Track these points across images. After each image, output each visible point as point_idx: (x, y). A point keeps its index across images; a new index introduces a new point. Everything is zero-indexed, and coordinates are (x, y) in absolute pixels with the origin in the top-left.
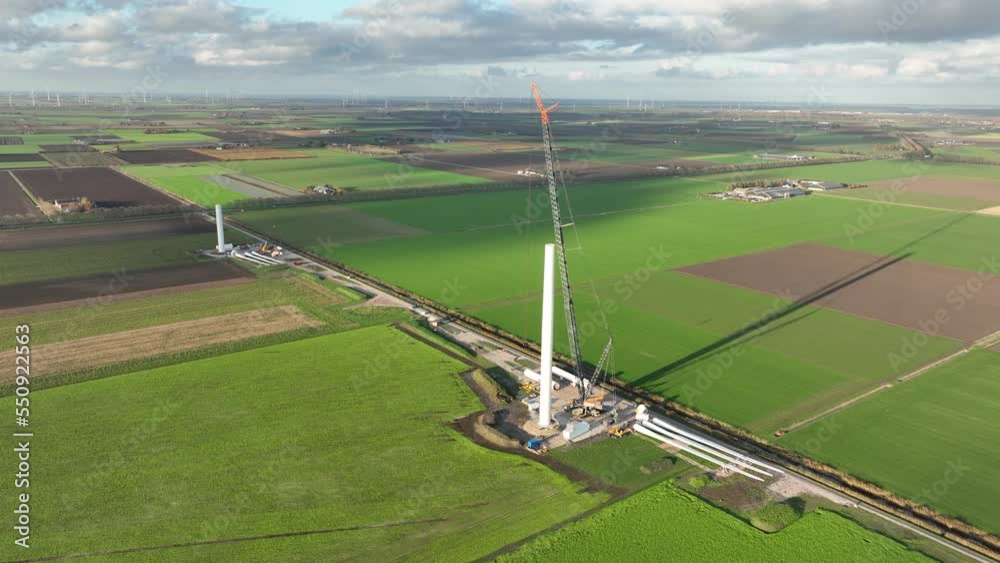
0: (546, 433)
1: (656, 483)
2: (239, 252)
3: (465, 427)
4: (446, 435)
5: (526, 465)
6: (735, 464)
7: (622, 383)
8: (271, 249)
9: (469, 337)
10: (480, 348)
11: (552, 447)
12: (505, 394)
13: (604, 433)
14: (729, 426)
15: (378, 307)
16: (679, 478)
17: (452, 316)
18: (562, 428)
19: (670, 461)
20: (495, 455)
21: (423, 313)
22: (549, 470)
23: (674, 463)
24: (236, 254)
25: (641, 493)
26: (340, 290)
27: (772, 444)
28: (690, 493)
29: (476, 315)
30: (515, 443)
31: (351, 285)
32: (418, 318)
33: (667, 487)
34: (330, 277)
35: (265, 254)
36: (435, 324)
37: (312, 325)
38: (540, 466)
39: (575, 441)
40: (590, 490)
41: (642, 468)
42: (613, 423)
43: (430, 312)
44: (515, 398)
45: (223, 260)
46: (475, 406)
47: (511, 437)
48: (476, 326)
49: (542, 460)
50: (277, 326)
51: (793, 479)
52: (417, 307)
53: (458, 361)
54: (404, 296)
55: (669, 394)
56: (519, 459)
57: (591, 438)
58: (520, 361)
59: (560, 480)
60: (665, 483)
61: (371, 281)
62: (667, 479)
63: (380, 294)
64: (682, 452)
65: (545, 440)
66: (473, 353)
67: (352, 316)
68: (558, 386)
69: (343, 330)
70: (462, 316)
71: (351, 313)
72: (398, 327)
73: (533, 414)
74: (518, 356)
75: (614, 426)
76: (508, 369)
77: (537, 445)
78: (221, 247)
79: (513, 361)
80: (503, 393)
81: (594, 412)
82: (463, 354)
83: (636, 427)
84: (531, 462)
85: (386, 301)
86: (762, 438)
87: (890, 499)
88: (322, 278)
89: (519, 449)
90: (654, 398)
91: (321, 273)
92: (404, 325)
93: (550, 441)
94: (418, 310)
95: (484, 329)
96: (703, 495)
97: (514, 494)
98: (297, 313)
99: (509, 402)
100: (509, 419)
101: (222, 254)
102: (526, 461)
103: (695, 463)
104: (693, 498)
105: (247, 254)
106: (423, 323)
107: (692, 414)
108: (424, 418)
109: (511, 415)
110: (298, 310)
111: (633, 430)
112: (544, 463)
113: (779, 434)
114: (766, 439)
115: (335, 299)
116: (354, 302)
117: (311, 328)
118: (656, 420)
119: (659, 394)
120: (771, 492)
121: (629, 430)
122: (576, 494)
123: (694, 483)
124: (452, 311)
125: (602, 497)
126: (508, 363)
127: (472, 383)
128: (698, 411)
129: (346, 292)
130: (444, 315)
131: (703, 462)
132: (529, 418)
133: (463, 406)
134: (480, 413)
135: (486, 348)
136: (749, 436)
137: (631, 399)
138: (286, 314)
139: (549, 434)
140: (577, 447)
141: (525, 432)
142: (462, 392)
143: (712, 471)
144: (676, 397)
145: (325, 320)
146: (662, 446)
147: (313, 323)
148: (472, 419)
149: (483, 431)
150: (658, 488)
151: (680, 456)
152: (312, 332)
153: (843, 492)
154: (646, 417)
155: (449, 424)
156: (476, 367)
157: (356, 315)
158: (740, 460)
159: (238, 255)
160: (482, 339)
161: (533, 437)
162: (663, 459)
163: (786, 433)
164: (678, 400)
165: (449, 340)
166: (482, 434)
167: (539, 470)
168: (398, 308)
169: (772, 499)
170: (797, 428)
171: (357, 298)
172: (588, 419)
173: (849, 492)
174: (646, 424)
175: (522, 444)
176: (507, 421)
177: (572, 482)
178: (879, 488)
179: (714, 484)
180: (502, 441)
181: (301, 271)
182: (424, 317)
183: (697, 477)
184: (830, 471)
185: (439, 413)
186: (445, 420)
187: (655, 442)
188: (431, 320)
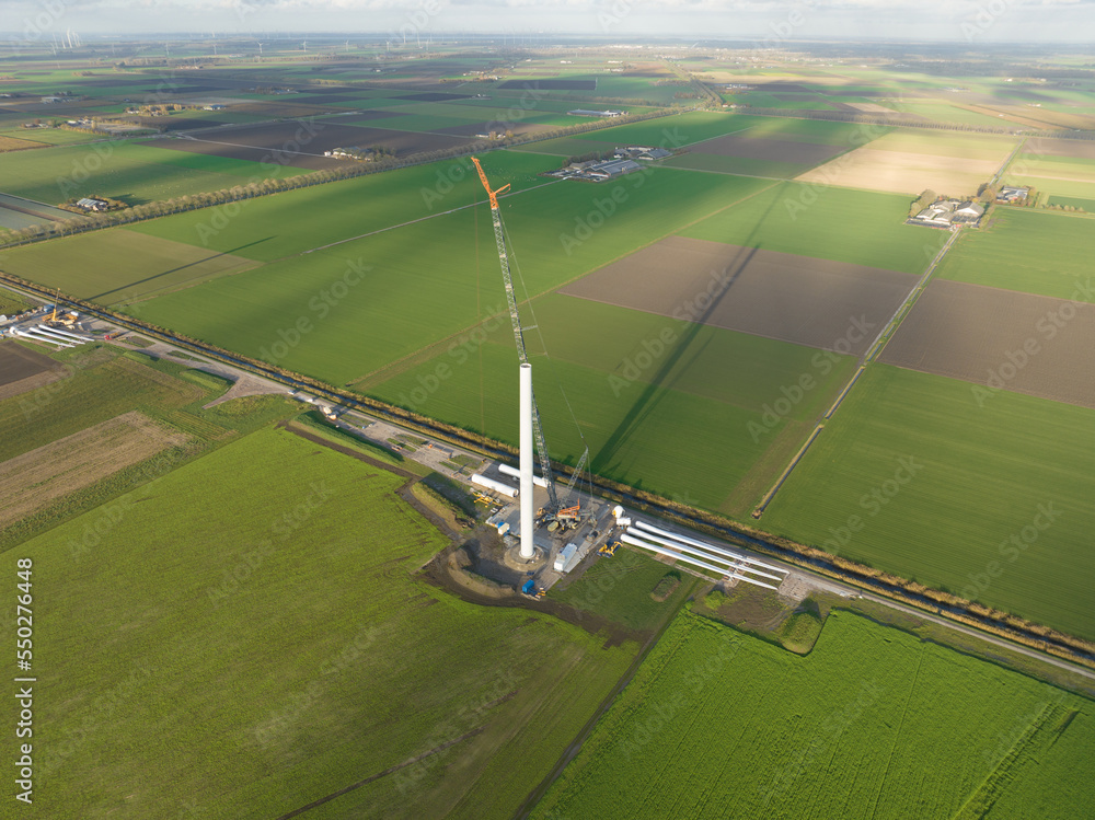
0: (534, 567)
1: (675, 614)
2: (20, 327)
3: (435, 575)
4: (426, 595)
5: (533, 620)
6: (738, 569)
7: (578, 472)
9: (382, 431)
10: (402, 445)
11: (548, 585)
12: (465, 517)
13: (594, 551)
14: (707, 513)
15: (249, 398)
16: (693, 600)
17: (347, 398)
18: (547, 555)
19: (675, 578)
20: (493, 612)
21: (310, 400)
22: (562, 623)
23: (679, 580)
25: (667, 632)
26: (187, 374)
27: (757, 531)
28: (713, 620)
29: (376, 394)
30: (508, 591)
31: (197, 365)
32: (307, 409)
33: (687, 616)
34: (164, 355)
35: (59, 326)
36: (333, 417)
37: (176, 443)
38: (548, 618)
39: (568, 571)
40: (615, 639)
41: (652, 595)
42: (595, 534)
43: (317, 397)
44: (476, 519)
46: (437, 544)
47: (500, 583)
48: (381, 411)
49: (547, 607)
51: (796, 575)
52: (297, 390)
53: (385, 472)
54: (275, 375)
55: (634, 481)
56: (521, 614)
57: (583, 562)
58: (455, 459)
59: (579, 634)
60: (683, 611)
61: (219, 353)
62: (682, 605)
63: (243, 376)
64: (679, 562)
65: (534, 576)
66: (397, 456)
67: (222, 418)
68: (514, 491)
69: (222, 444)
70: (359, 399)
71: (218, 413)
72: (289, 429)
73: (507, 540)
74: (451, 452)
75: (599, 540)
76: (450, 474)
77: (532, 590)
79: (449, 461)
80: (461, 515)
81: (570, 524)
82: (388, 461)
83: (624, 538)
84: (537, 615)
85: (257, 387)
86: (743, 524)
87: (882, 579)
88: (155, 358)
89: (513, 598)
90: (622, 488)
91: (148, 348)
92: (294, 423)
93: (542, 578)
94: (301, 395)
95: (393, 414)
96: (725, 618)
98: (146, 424)
99: (471, 526)
100: (483, 553)
102: (528, 614)
103: (699, 575)
104: (719, 626)
105: (32, 330)
106: (316, 416)
107: (666, 504)
109: (482, 545)
110: (146, 419)
111: (620, 541)
112: (550, 613)
113: (756, 515)
114: (748, 524)
115: (187, 392)
116: (214, 393)
117: (177, 448)
118: (638, 524)
119: (621, 481)
120: (784, 598)
121: (617, 543)
122: (604, 652)
123: (712, 604)
124: (344, 392)
125: (631, 647)
126: (444, 464)
127: (415, 504)
128: (670, 499)
129: (195, 377)
130: (338, 400)
131: (705, 571)
132: (504, 546)
133: (423, 543)
134: (445, 552)
135: (408, 444)
136: (731, 523)
137: (598, 495)
139: (538, 567)
140: (574, 577)
141: (510, 570)
142: (412, 522)
143: (720, 582)
144: (640, 481)
145: (189, 431)
146: (657, 558)
147: (178, 439)
148: (441, 562)
149: (464, 579)
150: (680, 620)
151: (680, 567)
152: (182, 453)
153: (842, 581)
154: (627, 521)
155: (417, 577)
156: (411, 479)
157: (226, 415)
158: (739, 562)
159: (19, 333)
160: (398, 431)
161: (521, 574)
162: (667, 575)
163: (762, 510)
164: (643, 485)
165: (360, 439)
166: (464, 584)
167: (550, 625)
168: (274, 396)
169: (788, 607)
170: (768, 502)
171: (216, 386)
172: (567, 534)
173: (847, 580)
174: (630, 530)
175: (515, 589)
176: (481, 556)
177: (592, 634)
178: (869, 566)
179: (728, 600)
180: (491, 590)
181: (121, 351)
182: (311, 405)
183: (709, 594)
184: (820, 554)
185: (399, 560)
186: (412, 571)
187: (648, 554)
188: (327, 410)
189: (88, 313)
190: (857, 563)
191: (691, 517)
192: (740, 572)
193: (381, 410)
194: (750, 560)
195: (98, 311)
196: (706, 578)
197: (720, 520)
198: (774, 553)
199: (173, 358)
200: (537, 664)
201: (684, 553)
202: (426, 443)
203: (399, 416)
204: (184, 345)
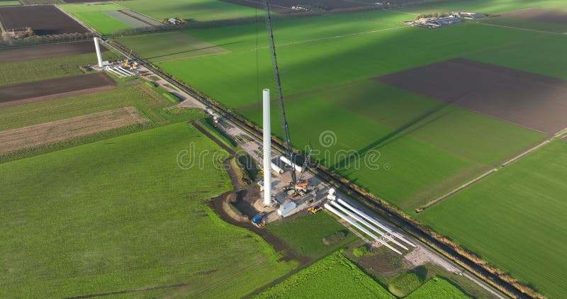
0: (267, 210)
1: (331, 253)
2: (112, 67)
3: (216, 204)
4: (203, 211)
5: (249, 236)
6: (385, 237)
7: (324, 168)
8: (131, 64)
9: (236, 131)
10: (240, 140)
11: (269, 221)
13: (305, 210)
14: (387, 203)
15: (185, 108)
16: (347, 248)
17: (229, 114)
18: (278, 206)
19: (343, 234)
20: (232, 228)
21: (211, 112)
22: (263, 241)
23: (346, 235)
24: (108, 69)
25: (319, 262)
26: (165, 94)
27: (413, 220)
28: (352, 262)
29: (244, 114)
30: (246, 219)
31: (172, 91)
32: (207, 116)
33: (338, 256)
34: (161, 85)
35: (127, 68)
36: (216, 122)
37: (141, 122)
38: (258, 237)
39: (285, 216)
40: (286, 259)
41: (324, 240)
42: (311, 202)
43: (216, 112)
44: (253, 180)
45: (100, 72)
46: (227, 187)
47: (244, 214)
49: (260, 232)
50: (120, 123)
51: (423, 250)
52: (209, 107)
53: (224, 150)
54: (203, 99)
55: (352, 177)
56: (245, 231)
57: (296, 213)
59: (268, 249)
60: (337, 253)
61: (187, 88)
62: (339, 249)
63: (188, 97)
64: (352, 226)
65: (265, 215)
66: (235, 144)
67: (167, 115)
68: (282, 171)
69: (160, 126)
70: (235, 116)
71: (167, 112)
72: (194, 124)
75: (313, 204)
76: (255, 157)
77: (259, 221)
78: (100, 64)
80: (247, 177)
81: (301, 193)
82: (228, 145)
83: (326, 206)
84: (253, 234)
85: (191, 103)
86: (406, 214)
87: (484, 267)
88: (156, 85)
89: (247, 223)
90: (344, 180)
91: (157, 82)
92: (197, 122)
93: (268, 217)
94: (209, 110)
95: (246, 125)
96: (361, 263)
97: (236, 262)
99: (249, 183)
100: (246, 198)
101: (101, 68)
102: (249, 233)
103: (360, 235)
104: (353, 266)
105: (115, 68)
106: (209, 121)
107: (364, 194)
108: (192, 198)
109: (248, 194)
110: (135, 110)
111: (324, 208)
112: (260, 235)
113: (418, 211)
114: (409, 215)
115: (160, 102)
116: (172, 104)
117: (139, 124)
118: (340, 200)
119: (346, 177)
120: (406, 261)
121: (321, 208)
122: (277, 262)
123: (357, 253)
124: (229, 111)
125: (294, 264)
127: (229, 168)
128: (368, 191)
129: (168, 96)
130: (224, 114)
131: (365, 235)
132: (259, 197)
133: (220, 186)
134: (228, 193)
135: (244, 140)
136: (399, 212)
137: (327, 181)
138: (127, 113)
139: (269, 211)
140: (286, 220)
141: (254, 208)
142: (221, 176)
143: (370, 242)
144: (356, 179)
145: (150, 118)
146: (340, 221)
147: (142, 120)
148: (222, 197)
149: (227, 208)
150: (331, 257)
151: (351, 229)
152: (140, 127)
153: (454, 261)
154: (334, 198)
155: (206, 202)
157: (170, 114)
158: (389, 235)
159: (110, 69)
160: (244, 133)
161: (258, 212)
162: (339, 231)
163: (424, 209)
164: (357, 181)
165: (223, 134)
166: (226, 210)
167: (257, 241)
168: (196, 109)
169: (406, 267)
170: (431, 205)
171: (174, 101)
172: (297, 198)
173: (458, 261)
174: (333, 203)
175: (251, 218)
176: (244, 199)
177: (276, 252)
178: (479, 257)
179: (368, 254)
180: (237, 216)
181: (144, 81)
182: (211, 115)
183: (359, 247)
184: (448, 242)
185: (202, 192)
186: (205, 198)
187: (336, 218)
188: (215, 118)
189: (142, 64)
190: (471, 253)
191: (376, 204)
192: (386, 240)
193: (242, 122)
194: (397, 235)
195: (147, 64)
196: (363, 238)
197: (393, 209)
198: (416, 235)
199: (165, 87)
200: (236, 259)
201: (358, 222)
202: (253, 140)
203: (249, 126)
204: (173, 82)
